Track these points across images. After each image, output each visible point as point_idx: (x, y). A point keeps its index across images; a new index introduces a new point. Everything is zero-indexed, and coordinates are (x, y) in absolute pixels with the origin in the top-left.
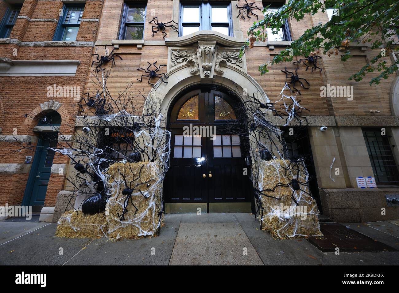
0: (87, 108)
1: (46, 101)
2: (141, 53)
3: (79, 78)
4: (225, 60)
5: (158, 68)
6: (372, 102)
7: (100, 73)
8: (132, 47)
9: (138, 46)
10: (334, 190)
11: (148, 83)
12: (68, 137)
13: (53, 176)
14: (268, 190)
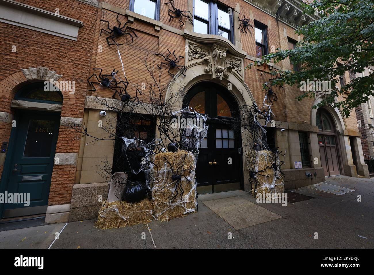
0: (99, 87)
1: (32, 67)
2: (158, 36)
3: (84, 46)
4: (231, 66)
5: (177, 59)
6: (304, 115)
7: (112, 47)
8: (148, 25)
9: (156, 28)
10: (286, 170)
11: (167, 72)
12: (76, 120)
13: (60, 167)
14: (261, 171)
